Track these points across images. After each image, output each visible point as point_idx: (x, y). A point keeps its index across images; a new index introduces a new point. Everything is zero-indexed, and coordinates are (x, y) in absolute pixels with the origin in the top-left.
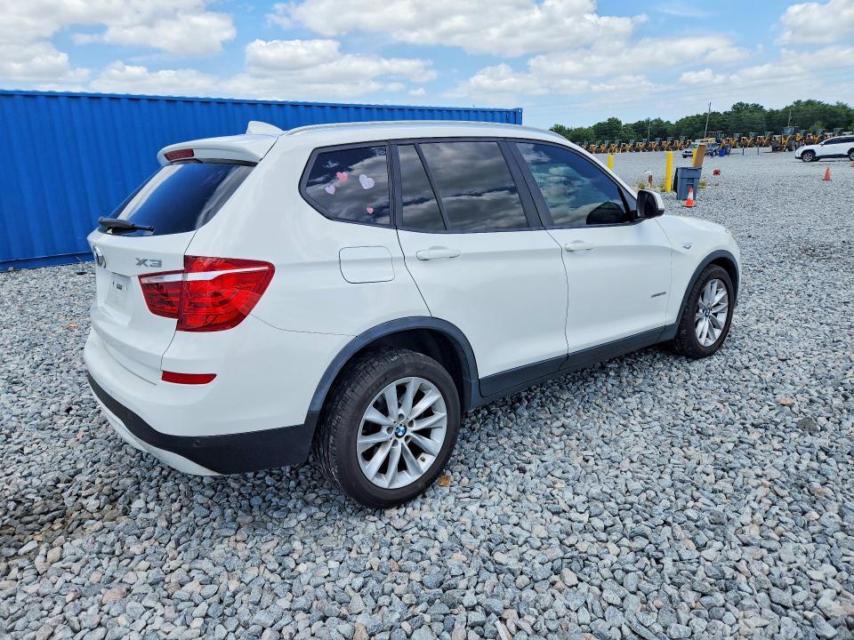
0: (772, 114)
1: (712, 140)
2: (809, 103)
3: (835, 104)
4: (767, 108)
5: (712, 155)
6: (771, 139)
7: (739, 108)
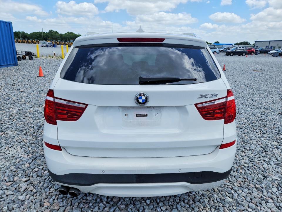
0: (61, 35)
1: (49, 42)
2: (71, 33)
3: (78, 34)
4: (60, 33)
5: (51, 47)
6: (60, 43)
7: (51, 31)
